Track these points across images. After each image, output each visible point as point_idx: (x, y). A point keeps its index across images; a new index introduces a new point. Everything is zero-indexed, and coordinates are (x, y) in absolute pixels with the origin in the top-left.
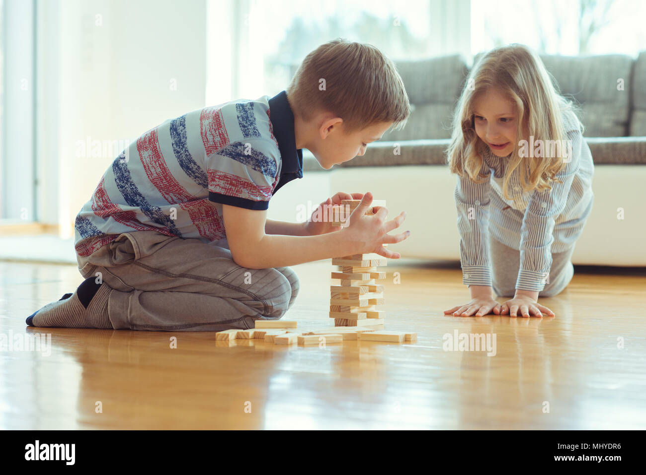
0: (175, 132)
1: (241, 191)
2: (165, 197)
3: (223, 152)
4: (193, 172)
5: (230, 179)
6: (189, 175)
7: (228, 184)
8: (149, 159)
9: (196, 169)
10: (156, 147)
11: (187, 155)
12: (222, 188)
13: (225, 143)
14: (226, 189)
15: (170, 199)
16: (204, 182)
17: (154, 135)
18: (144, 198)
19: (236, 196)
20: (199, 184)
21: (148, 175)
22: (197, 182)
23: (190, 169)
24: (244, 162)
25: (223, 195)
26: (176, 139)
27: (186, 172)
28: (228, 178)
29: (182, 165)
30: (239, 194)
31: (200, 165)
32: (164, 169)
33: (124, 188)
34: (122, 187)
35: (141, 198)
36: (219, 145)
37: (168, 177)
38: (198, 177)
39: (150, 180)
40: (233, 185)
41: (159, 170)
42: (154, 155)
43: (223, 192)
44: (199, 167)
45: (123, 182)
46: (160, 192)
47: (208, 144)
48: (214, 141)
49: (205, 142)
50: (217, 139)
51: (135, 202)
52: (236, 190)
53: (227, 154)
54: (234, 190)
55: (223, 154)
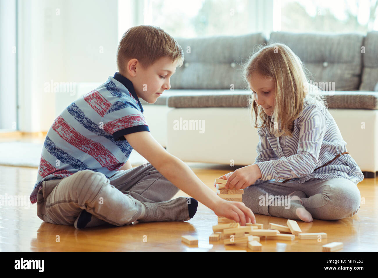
0: (72, 112)
1: (132, 122)
2: (80, 149)
3: (110, 111)
4: (94, 129)
5: (122, 120)
6: (92, 131)
8: (62, 131)
9: (96, 127)
10: (65, 123)
11: (88, 121)
13: (110, 106)
14: (123, 126)
15: (83, 149)
16: (102, 133)
17: (60, 118)
18: (68, 154)
19: (131, 126)
20: (99, 135)
21: (65, 140)
22: (97, 134)
23: (92, 128)
26: (76, 115)
27: (90, 130)
29: (86, 127)
30: (132, 125)
31: (97, 124)
32: (75, 133)
33: (55, 153)
34: (53, 153)
35: (67, 155)
36: (106, 109)
37: (78, 137)
38: (98, 131)
39: (68, 142)
40: (126, 122)
41: (71, 134)
42: (64, 128)
44: (97, 125)
45: (53, 150)
46: (76, 147)
47: (100, 111)
48: (102, 108)
49: (97, 110)
50: (104, 106)
51: (64, 158)
52: (129, 123)
53: (113, 110)
54: (128, 124)
55: (110, 112)
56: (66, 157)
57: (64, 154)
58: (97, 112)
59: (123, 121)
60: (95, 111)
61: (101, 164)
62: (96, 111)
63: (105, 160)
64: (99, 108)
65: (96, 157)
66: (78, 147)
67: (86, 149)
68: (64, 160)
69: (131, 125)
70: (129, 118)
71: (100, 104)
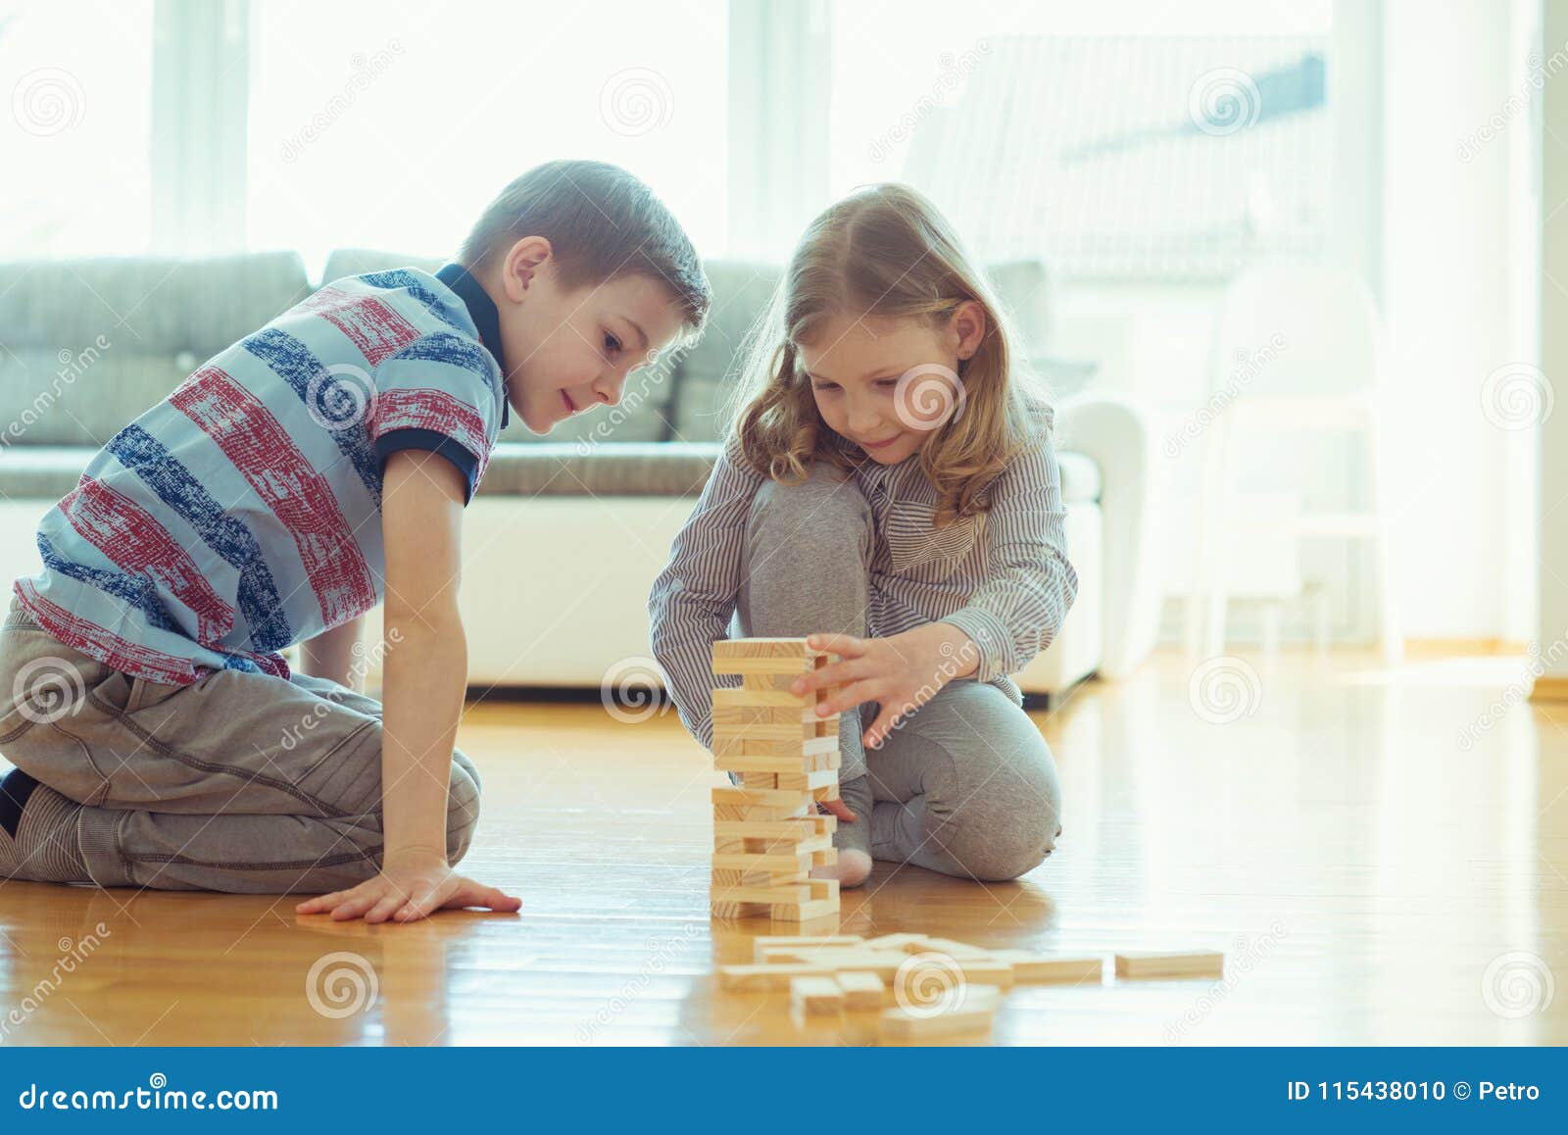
1: (455, 424)
3: (407, 353)
5: (432, 398)
7: (426, 408)
12: (414, 417)
14: (423, 417)
15: (262, 484)
19: (445, 432)
24: (466, 364)
25: (417, 429)
28: (426, 396)
32: (257, 414)
33: (155, 476)
34: (148, 474)
36: (395, 344)
37: (265, 430)
39: (219, 443)
40: (439, 410)
42: (223, 401)
43: (415, 424)
46: (241, 469)
47: (370, 345)
48: (382, 339)
49: (361, 342)
50: (389, 335)
51: (181, 500)
52: (445, 420)
53: (418, 355)
54: (440, 419)
55: (408, 357)
56: (190, 498)
57: (187, 485)
58: (360, 346)
59: (429, 400)
60: (353, 342)
61: (306, 563)
62: (356, 342)
63: (324, 552)
64: (372, 336)
65: (300, 536)
66: (247, 469)
67: (272, 486)
68: (237, 555)
69: (446, 428)
70: (453, 407)
71: (376, 326)
